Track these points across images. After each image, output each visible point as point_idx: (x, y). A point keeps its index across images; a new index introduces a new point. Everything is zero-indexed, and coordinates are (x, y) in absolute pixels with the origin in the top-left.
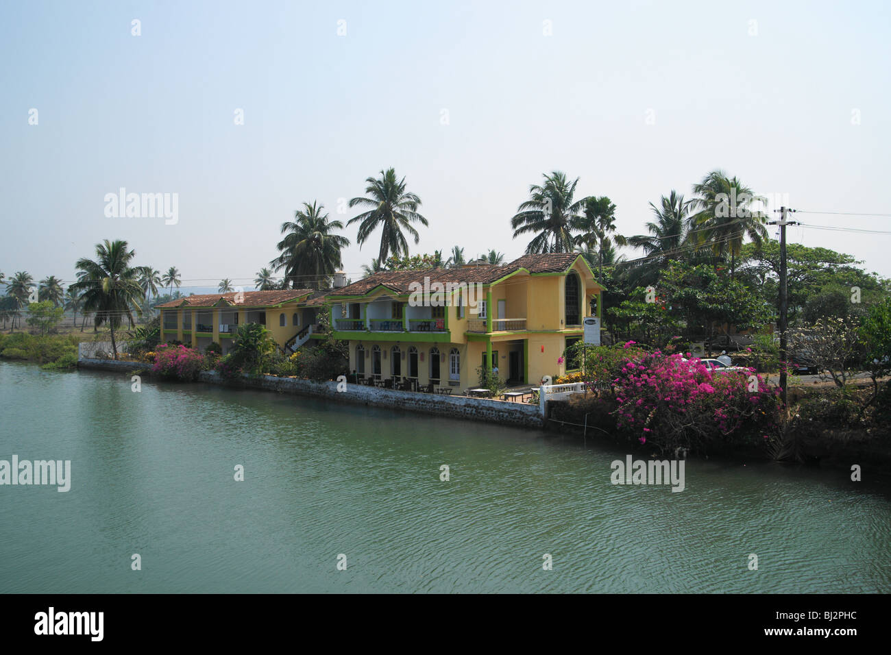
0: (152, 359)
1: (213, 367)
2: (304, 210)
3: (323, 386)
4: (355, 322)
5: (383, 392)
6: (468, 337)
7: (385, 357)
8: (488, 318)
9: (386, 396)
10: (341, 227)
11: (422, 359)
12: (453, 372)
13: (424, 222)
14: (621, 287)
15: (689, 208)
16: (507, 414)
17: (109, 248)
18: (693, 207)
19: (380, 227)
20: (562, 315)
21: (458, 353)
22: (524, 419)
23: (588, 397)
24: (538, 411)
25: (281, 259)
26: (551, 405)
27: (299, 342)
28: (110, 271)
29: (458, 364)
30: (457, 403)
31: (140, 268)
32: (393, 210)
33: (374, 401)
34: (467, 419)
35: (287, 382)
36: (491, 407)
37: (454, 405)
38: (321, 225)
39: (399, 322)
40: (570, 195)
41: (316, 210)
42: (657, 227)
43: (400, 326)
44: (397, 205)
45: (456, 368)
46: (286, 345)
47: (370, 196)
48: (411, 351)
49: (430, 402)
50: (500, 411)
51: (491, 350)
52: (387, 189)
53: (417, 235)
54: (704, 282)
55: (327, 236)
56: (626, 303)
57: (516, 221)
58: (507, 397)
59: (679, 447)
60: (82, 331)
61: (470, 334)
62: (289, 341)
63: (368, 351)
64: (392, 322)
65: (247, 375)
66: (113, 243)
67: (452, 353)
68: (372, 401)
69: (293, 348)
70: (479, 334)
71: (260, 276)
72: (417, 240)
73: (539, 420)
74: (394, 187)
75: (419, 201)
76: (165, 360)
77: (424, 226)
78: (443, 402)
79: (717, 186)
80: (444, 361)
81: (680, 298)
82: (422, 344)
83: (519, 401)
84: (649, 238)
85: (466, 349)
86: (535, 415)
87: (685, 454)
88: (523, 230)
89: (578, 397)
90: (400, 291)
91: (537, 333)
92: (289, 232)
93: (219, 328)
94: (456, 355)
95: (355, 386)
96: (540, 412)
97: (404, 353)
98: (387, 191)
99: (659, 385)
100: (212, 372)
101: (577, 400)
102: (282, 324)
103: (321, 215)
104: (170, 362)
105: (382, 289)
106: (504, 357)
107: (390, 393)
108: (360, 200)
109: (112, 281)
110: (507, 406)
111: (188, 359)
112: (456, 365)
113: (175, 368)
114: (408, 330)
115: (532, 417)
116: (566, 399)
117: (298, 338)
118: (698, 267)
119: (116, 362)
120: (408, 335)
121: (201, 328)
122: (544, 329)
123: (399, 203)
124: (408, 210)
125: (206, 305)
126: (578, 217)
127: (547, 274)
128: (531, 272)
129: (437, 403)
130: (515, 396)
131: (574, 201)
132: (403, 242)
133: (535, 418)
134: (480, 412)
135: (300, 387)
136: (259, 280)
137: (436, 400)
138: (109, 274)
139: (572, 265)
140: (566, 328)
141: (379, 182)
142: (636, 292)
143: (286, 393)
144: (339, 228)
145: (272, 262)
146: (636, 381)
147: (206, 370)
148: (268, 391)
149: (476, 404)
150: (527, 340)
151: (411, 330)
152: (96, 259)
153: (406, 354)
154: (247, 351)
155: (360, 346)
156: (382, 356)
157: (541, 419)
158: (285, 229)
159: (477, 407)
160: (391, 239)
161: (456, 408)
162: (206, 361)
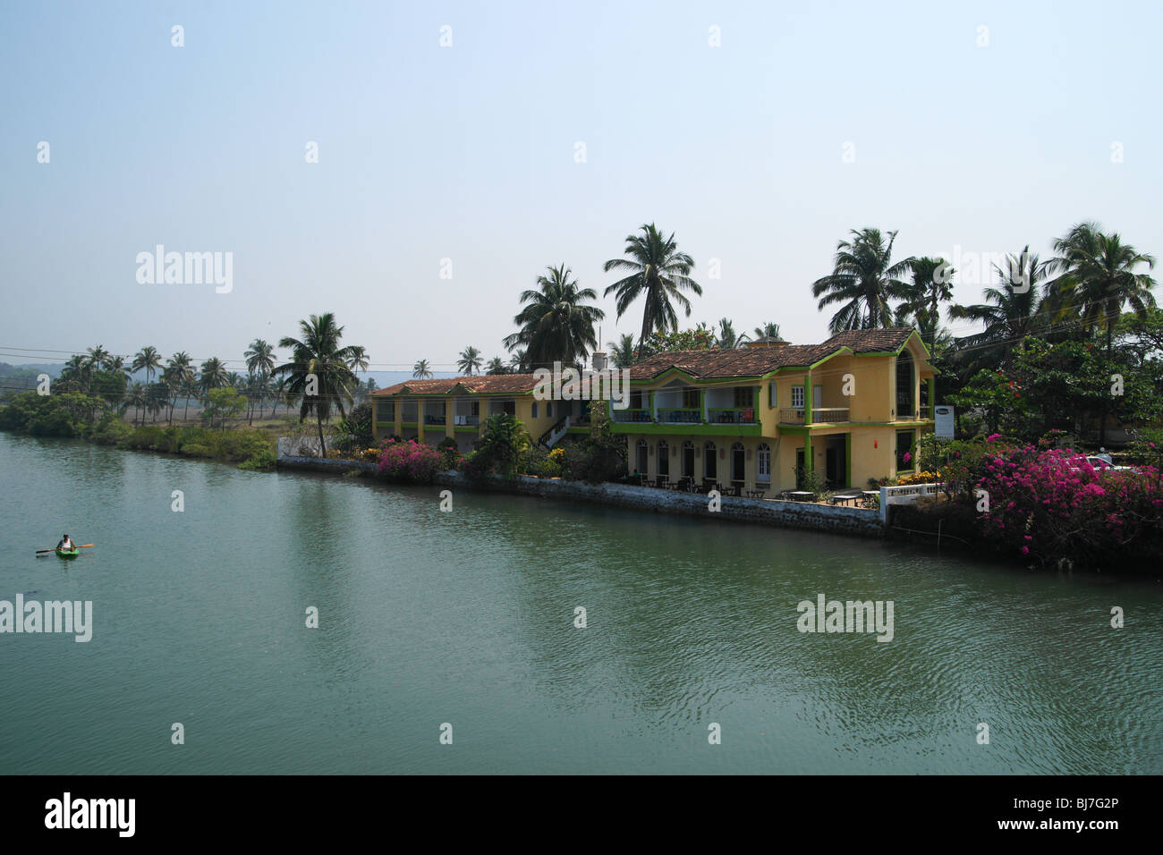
0: (372, 457)
1: (453, 467)
2: (549, 276)
3: (599, 488)
4: (634, 412)
5: (677, 496)
6: (782, 430)
7: (674, 454)
8: (806, 407)
9: (682, 501)
10: (594, 297)
11: (722, 456)
12: (762, 471)
13: (697, 289)
14: (954, 370)
15: (1047, 270)
16: (838, 521)
17: (315, 324)
18: (1053, 269)
19: (643, 296)
20: (893, 405)
21: (768, 449)
22: (860, 527)
23: (940, 501)
24: (877, 517)
25: (521, 335)
26: (893, 509)
27: (554, 437)
28: (317, 351)
29: (768, 465)
30: (773, 508)
31: (352, 348)
32: (659, 274)
33: (666, 506)
34: (786, 527)
35: (550, 484)
36: (817, 513)
37: (769, 510)
38: (569, 294)
39: (694, 413)
40: (887, 255)
41: (563, 275)
42: (1000, 294)
43: (696, 417)
44: (665, 269)
45: (766, 466)
46: (540, 440)
47: (631, 257)
48: (708, 447)
49: (738, 507)
50: (828, 517)
51: (810, 445)
52: (652, 249)
53: (688, 307)
54: (1074, 364)
55: (575, 307)
56: (967, 389)
57: (819, 287)
58: (836, 501)
59: (1062, 557)
60: (250, 424)
61: (781, 426)
62: (543, 436)
63: (652, 447)
64: (685, 412)
65: (498, 476)
66: (321, 319)
67: (760, 449)
68: (663, 506)
69: (549, 443)
70: (796, 427)
71: (465, 356)
72: (688, 312)
73: (880, 527)
74: (661, 245)
75: (691, 263)
76: (394, 458)
77: (696, 294)
78: (755, 507)
79: (1083, 243)
80: (749, 458)
81: (1044, 383)
82: (724, 438)
83: (851, 505)
84: (991, 309)
85: (778, 445)
86: (873, 522)
87: (1070, 566)
88: (828, 299)
89: (927, 500)
90: (698, 375)
91: (862, 425)
92: (530, 302)
93: (454, 420)
94: (765, 452)
95: (640, 488)
96: (881, 518)
97: (698, 449)
98: (650, 250)
99: (1035, 486)
100: (453, 473)
101: (927, 505)
102: (534, 415)
103: (569, 282)
104: (401, 460)
105: (675, 372)
106: (820, 455)
107: (686, 497)
108: (619, 262)
109: (319, 362)
110: (837, 512)
111: (424, 457)
112: (765, 463)
113: (406, 468)
114: (707, 421)
115: (869, 525)
116: (912, 503)
117: (553, 432)
118: (1062, 344)
119: (327, 461)
120: (705, 428)
121: (429, 420)
122: (872, 420)
123: (667, 266)
124: (677, 273)
125: (437, 392)
126: (900, 283)
127: (876, 354)
128: (856, 352)
129: (747, 508)
130: (847, 499)
131: (892, 262)
132: (672, 315)
133: (874, 526)
134: (803, 519)
135: (568, 491)
136: (463, 362)
137: (745, 504)
138: (316, 355)
139: (906, 343)
140: (898, 419)
141: (641, 240)
142: (980, 376)
143: (551, 497)
144: (592, 299)
145: (506, 339)
146: (1005, 481)
147: (445, 471)
148: (527, 495)
149: (798, 509)
150: (849, 434)
151: (710, 422)
152: (301, 337)
153: (701, 451)
154: (499, 446)
155: (641, 441)
156: (670, 451)
157: (882, 526)
158: (526, 298)
159: (800, 512)
160: (657, 310)
161: (772, 515)
162: (445, 460)
